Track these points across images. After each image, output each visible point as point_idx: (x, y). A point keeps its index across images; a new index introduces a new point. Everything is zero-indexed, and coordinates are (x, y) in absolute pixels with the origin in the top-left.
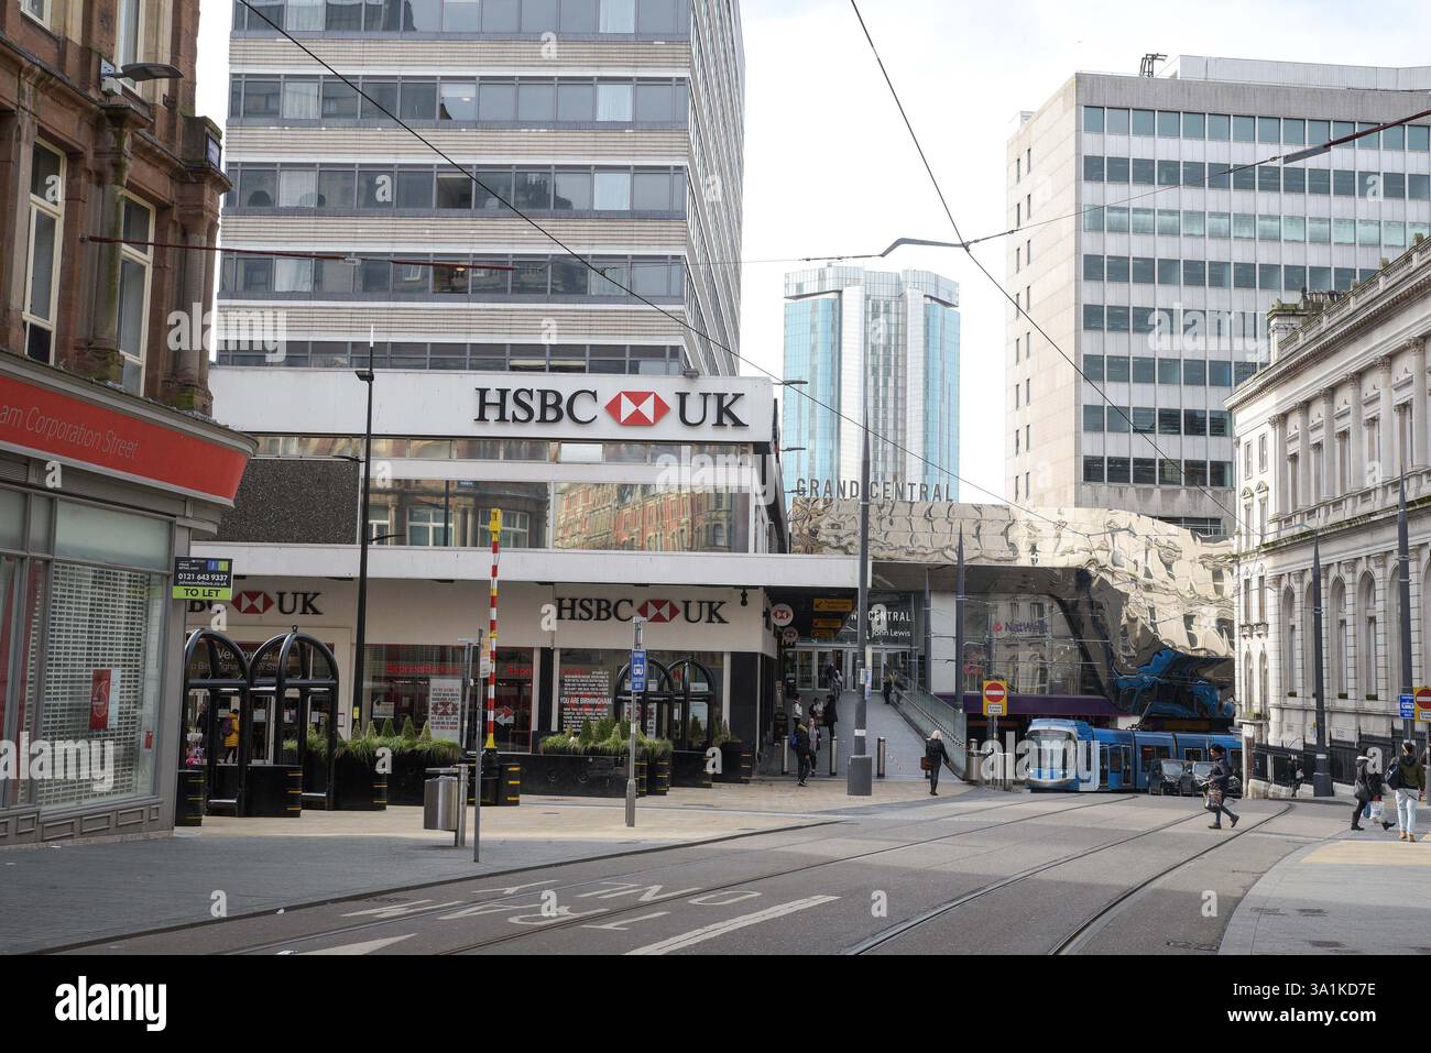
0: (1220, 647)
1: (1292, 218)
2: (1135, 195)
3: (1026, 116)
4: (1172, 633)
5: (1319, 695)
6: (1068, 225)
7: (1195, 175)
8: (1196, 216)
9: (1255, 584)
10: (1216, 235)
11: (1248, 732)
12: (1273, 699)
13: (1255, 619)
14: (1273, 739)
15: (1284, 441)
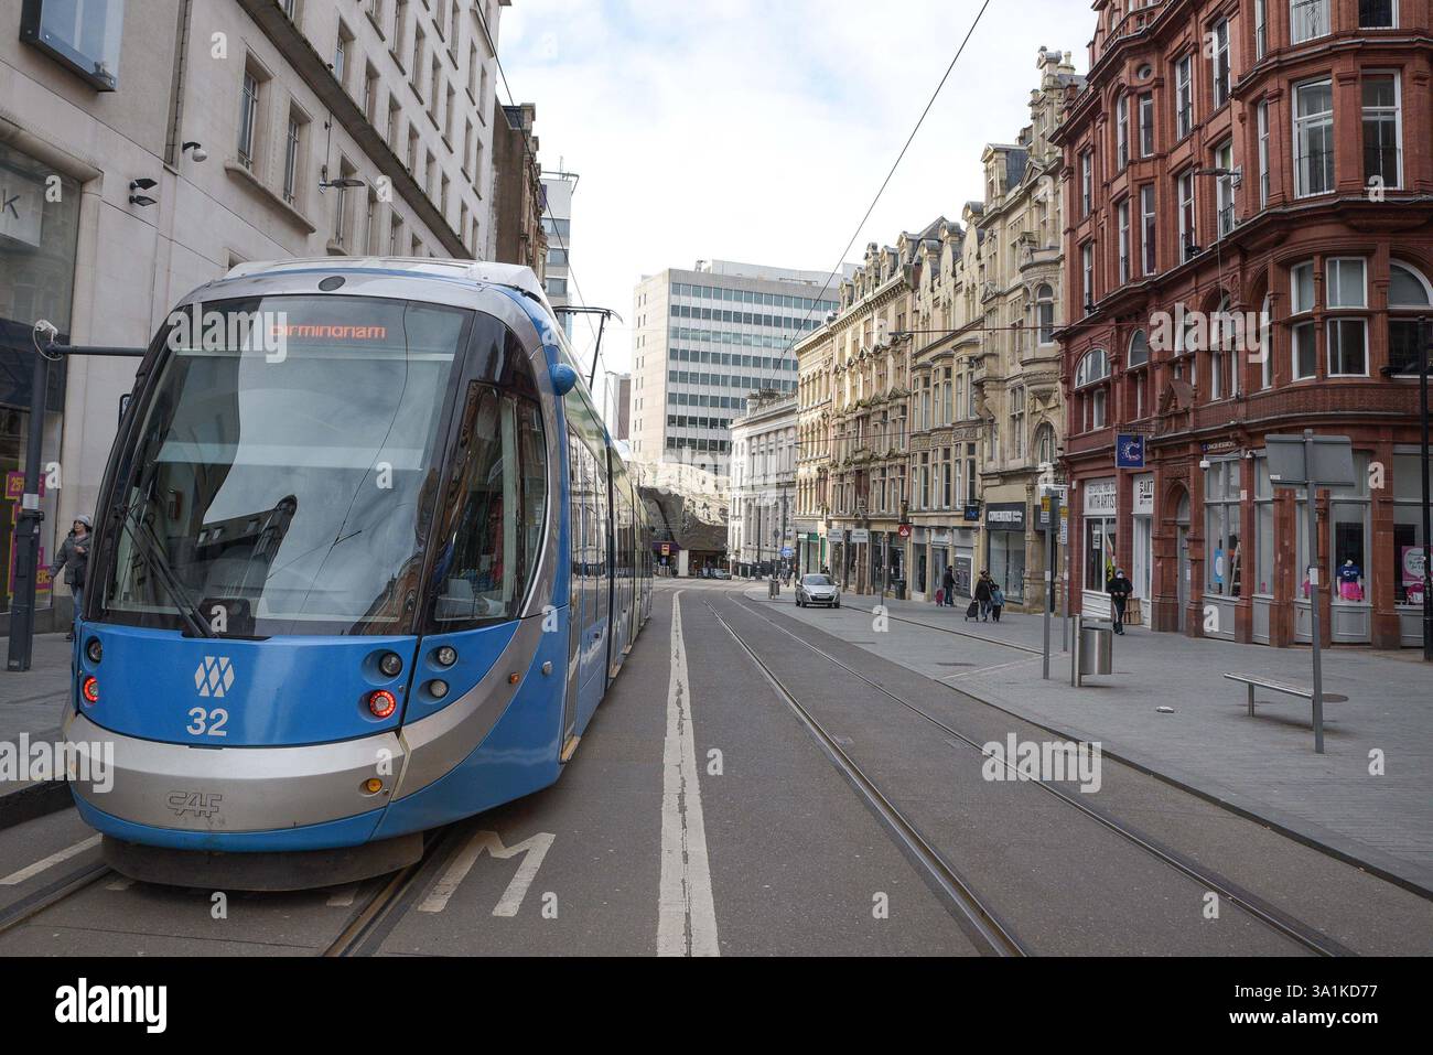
0: (720, 522)
1: (756, 336)
2: (693, 323)
3: (644, 277)
4: (700, 514)
5: (758, 544)
6: (664, 334)
7: (717, 315)
8: (717, 333)
9: (737, 500)
10: (725, 342)
11: (732, 557)
12: (742, 545)
13: (737, 514)
14: (741, 560)
15: (750, 447)
